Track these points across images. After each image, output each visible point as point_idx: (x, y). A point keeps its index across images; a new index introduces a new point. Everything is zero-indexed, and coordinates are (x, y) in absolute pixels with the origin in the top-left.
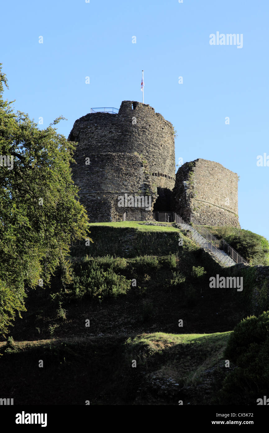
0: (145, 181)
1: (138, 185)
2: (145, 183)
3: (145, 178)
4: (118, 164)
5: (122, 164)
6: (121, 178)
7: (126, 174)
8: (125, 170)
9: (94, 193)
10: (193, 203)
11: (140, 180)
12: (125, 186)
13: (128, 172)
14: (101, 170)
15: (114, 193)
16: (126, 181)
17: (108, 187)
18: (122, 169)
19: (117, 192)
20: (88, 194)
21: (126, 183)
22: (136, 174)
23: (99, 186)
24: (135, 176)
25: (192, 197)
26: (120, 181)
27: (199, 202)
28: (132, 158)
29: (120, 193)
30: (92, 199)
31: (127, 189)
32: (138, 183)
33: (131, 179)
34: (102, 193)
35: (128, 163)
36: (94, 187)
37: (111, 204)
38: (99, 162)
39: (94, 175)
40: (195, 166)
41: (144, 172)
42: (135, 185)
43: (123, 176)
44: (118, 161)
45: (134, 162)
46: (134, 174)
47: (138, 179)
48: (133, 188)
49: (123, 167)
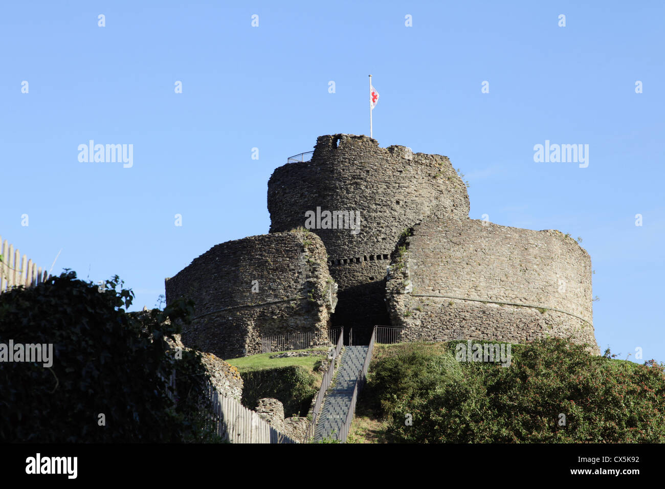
0: (310, 277)
1: (296, 286)
2: (308, 280)
3: (310, 270)
4: (261, 255)
5: (268, 253)
6: (266, 278)
7: (274, 270)
8: (272, 263)
9: (223, 311)
10: (402, 303)
11: (300, 276)
12: (274, 290)
13: (277, 265)
14: (233, 269)
15: (255, 306)
16: (274, 281)
17: (245, 296)
18: (267, 261)
19: (260, 303)
20: (216, 314)
21: (274, 286)
22: (293, 267)
23: (231, 297)
24: (290, 270)
25: (398, 293)
26: (265, 284)
27: (424, 298)
28: (283, 240)
29: (264, 305)
30: (221, 321)
31: (276, 296)
32: (296, 281)
33: (283, 277)
34: (235, 308)
35: (277, 250)
36: (223, 300)
37: (246, 327)
38: (230, 255)
39: (224, 280)
40: (412, 235)
41: (308, 262)
42: (290, 286)
43: (269, 273)
44: (260, 248)
45: (287, 247)
46: (288, 266)
47: (297, 275)
48: (287, 292)
49: (269, 257)
